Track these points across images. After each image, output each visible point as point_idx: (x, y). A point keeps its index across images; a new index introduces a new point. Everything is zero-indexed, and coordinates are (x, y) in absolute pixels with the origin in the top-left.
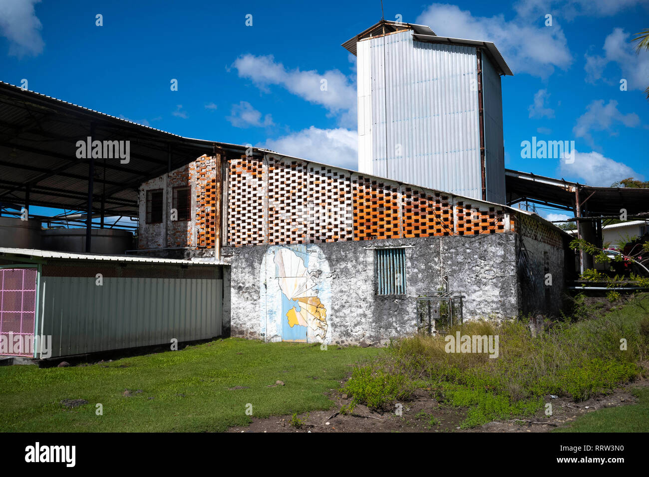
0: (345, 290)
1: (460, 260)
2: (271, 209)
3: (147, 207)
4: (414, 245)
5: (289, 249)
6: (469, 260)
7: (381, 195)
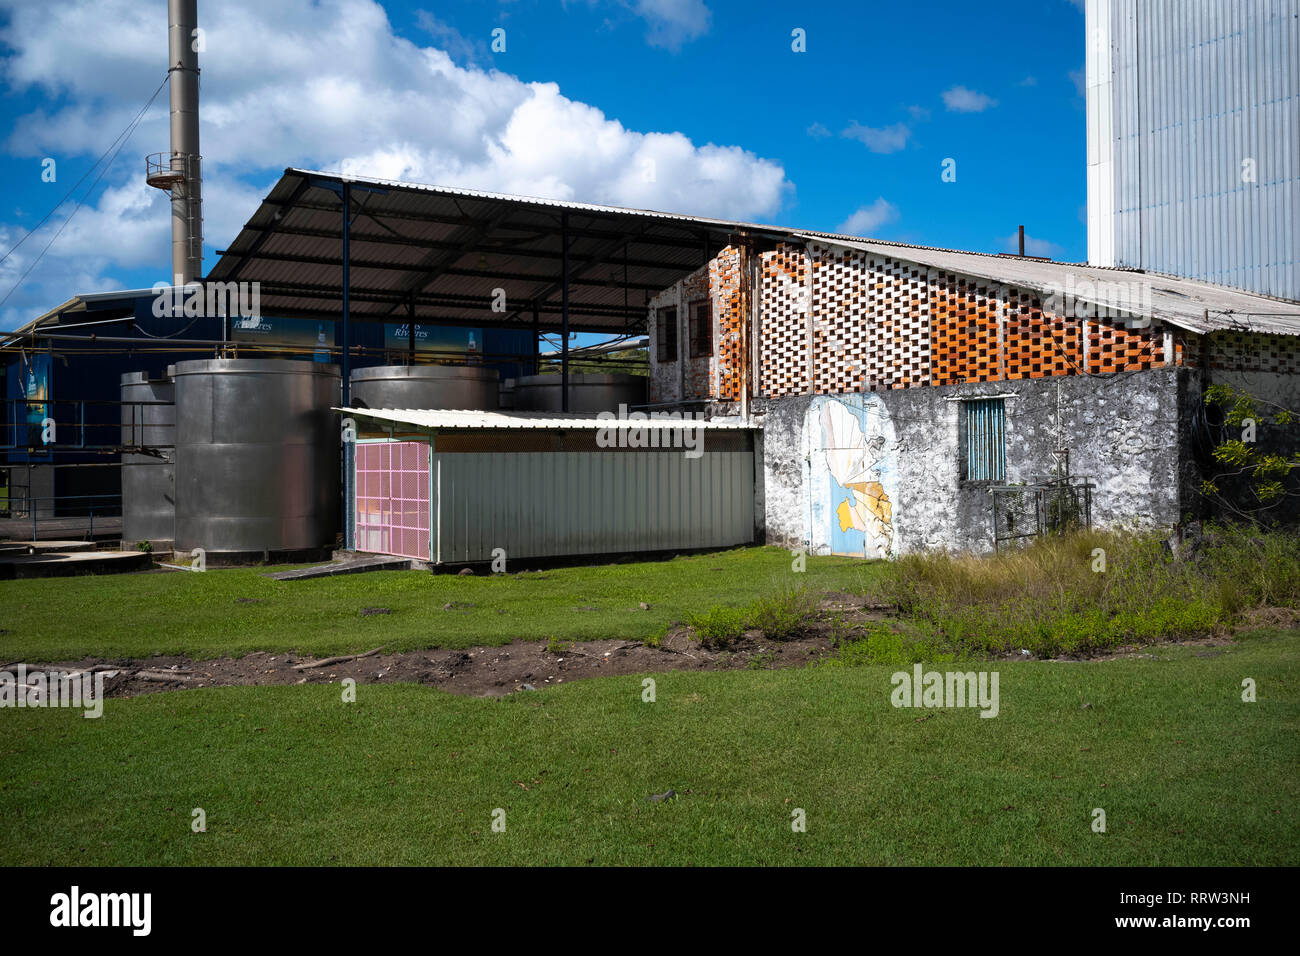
0: (918, 471)
1: (1088, 419)
2: (817, 334)
3: (658, 335)
4: (1017, 393)
5: (840, 401)
6: (1103, 420)
7: (972, 305)
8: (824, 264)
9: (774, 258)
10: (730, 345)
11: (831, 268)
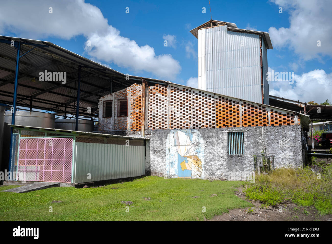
0: (212, 152)
1: (272, 138)
2: (172, 112)
3: (103, 109)
4: (248, 130)
5: (182, 131)
6: (277, 138)
7: (230, 106)
8: (175, 91)
9: (154, 88)
10: (135, 113)
11: (178, 92)
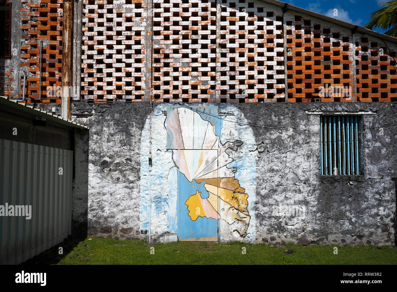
0: (277, 168)
2: (157, 51)
4: (376, 111)
5: (191, 109)
7: (327, 44)
